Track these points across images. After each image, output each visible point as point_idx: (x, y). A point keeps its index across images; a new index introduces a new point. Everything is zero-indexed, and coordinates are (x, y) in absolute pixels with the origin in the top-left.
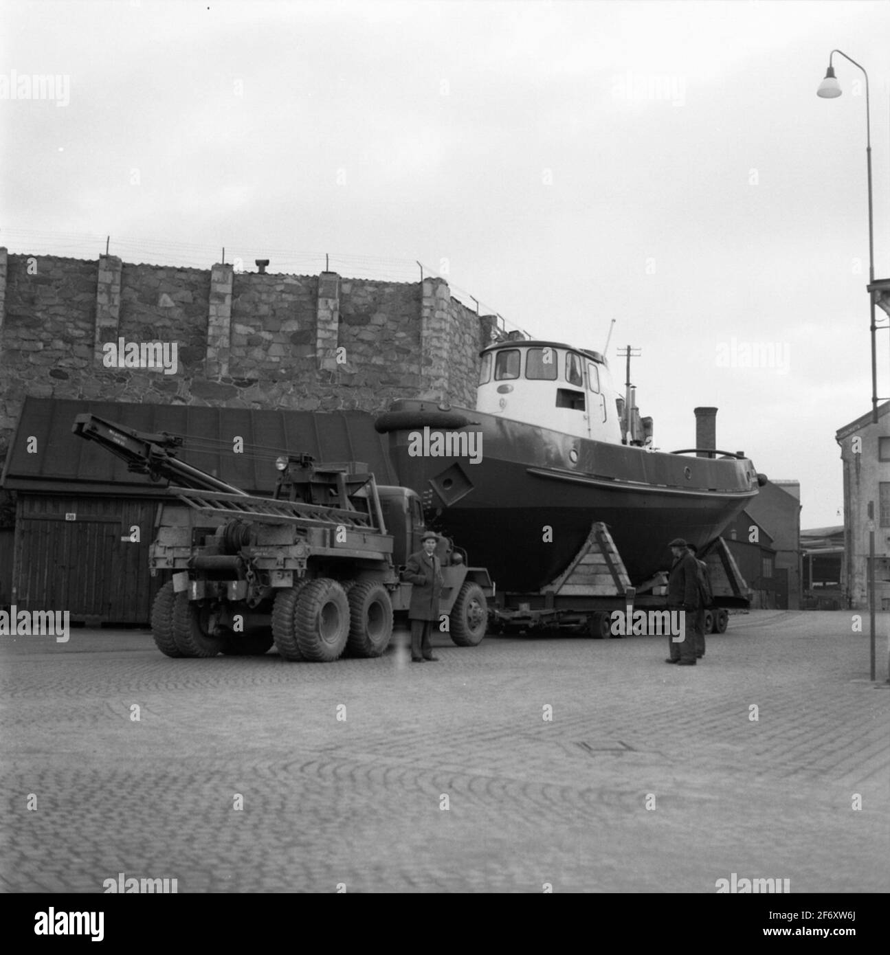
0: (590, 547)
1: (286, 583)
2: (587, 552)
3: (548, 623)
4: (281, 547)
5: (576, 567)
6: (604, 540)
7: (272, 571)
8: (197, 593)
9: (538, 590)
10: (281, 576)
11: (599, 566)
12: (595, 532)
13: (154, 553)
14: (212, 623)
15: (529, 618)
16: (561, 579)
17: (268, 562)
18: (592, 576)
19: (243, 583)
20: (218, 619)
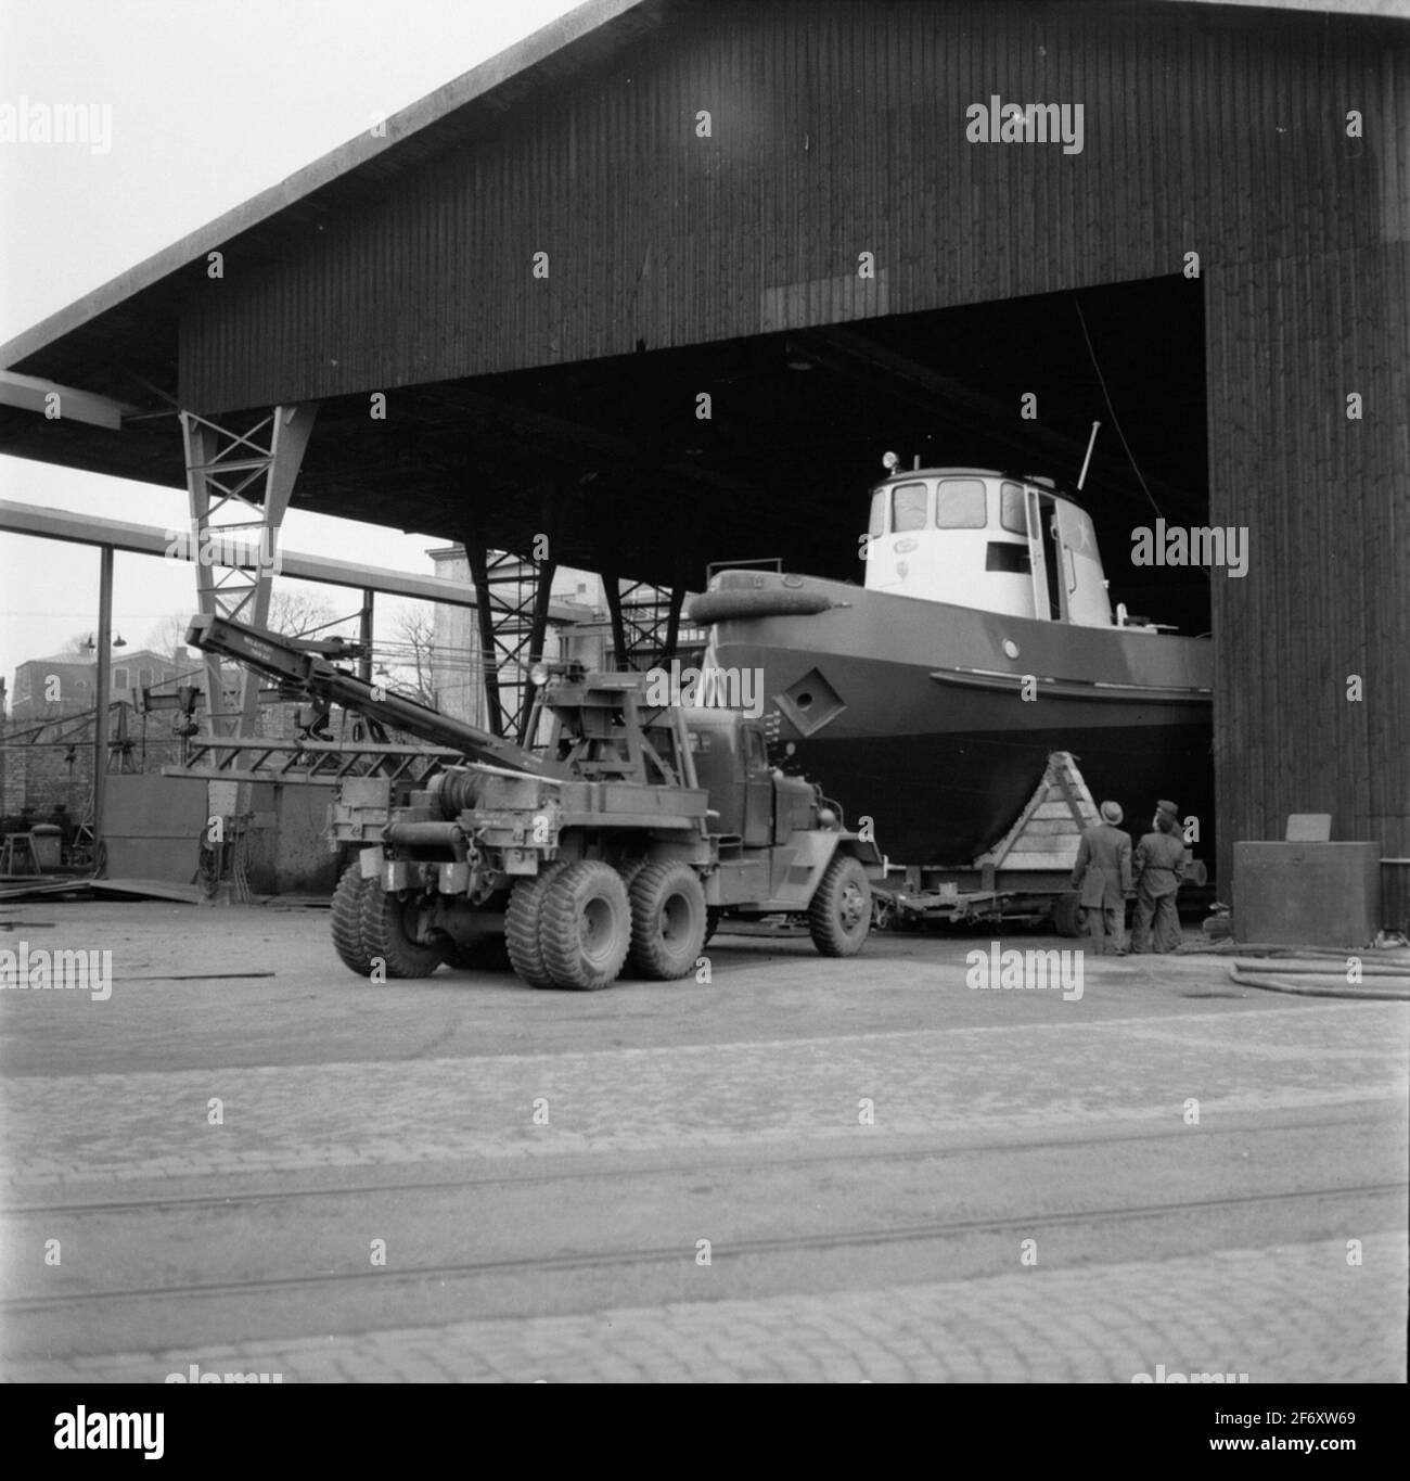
0: (1047, 791)
1: (529, 868)
2: (1043, 801)
3: (981, 914)
4: (519, 813)
5: (1026, 823)
6: (1068, 780)
7: (507, 849)
8: (395, 881)
9: (971, 862)
10: (519, 857)
11: (1062, 822)
12: (1054, 768)
13: (334, 817)
14: (423, 926)
15: (950, 907)
16: (1004, 845)
17: (501, 835)
18: (1053, 838)
19: (462, 867)
20: (432, 919)
